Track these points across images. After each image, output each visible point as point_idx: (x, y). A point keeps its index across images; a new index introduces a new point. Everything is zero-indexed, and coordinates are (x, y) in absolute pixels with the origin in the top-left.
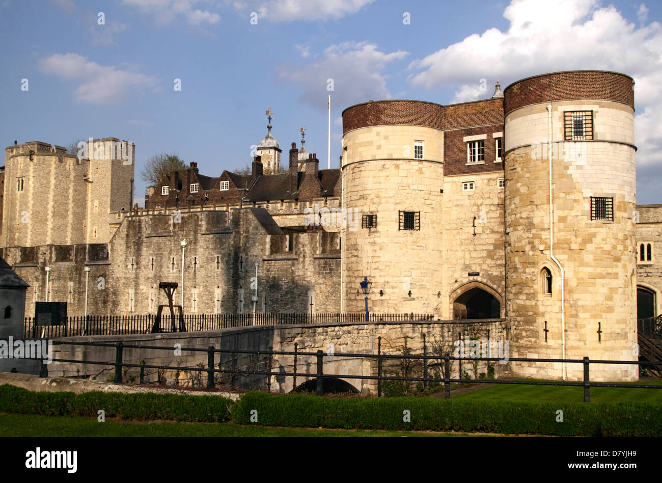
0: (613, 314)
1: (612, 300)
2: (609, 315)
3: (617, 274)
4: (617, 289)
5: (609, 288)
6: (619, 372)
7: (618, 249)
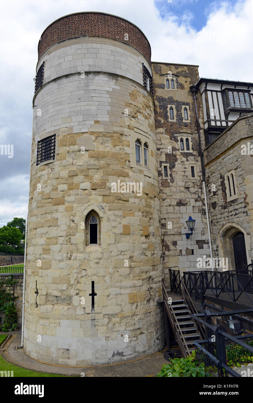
0: (50, 271)
1: (49, 253)
2: (45, 272)
3: (57, 219)
4: (56, 238)
5: (47, 238)
6: (53, 349)
7: (59, 189)
